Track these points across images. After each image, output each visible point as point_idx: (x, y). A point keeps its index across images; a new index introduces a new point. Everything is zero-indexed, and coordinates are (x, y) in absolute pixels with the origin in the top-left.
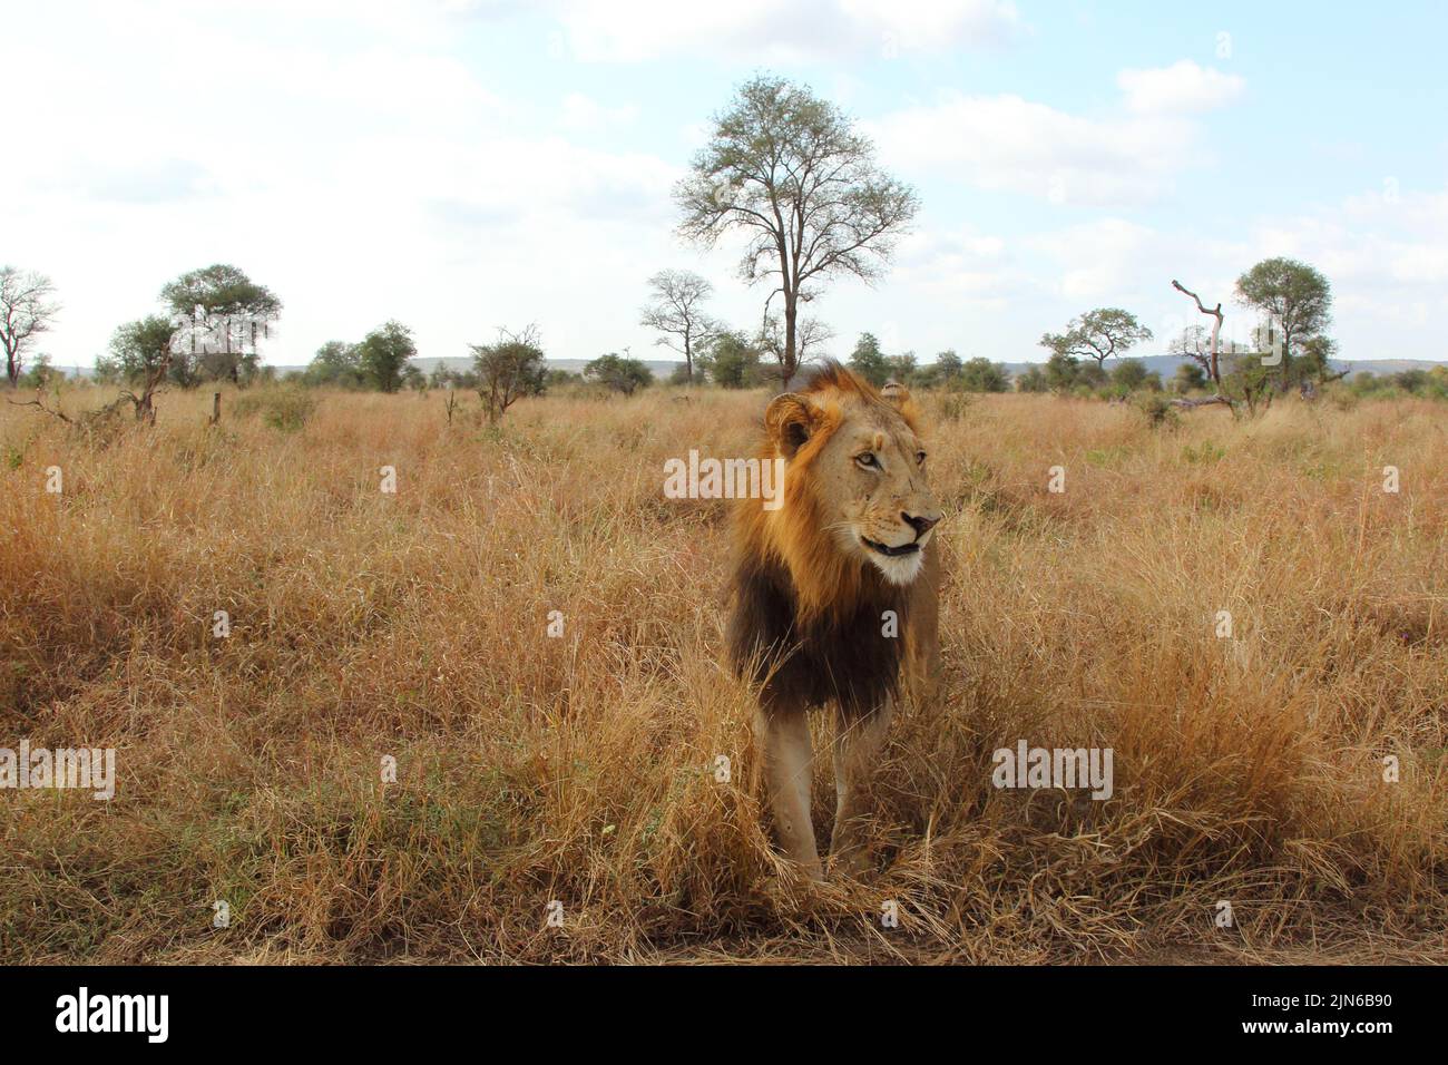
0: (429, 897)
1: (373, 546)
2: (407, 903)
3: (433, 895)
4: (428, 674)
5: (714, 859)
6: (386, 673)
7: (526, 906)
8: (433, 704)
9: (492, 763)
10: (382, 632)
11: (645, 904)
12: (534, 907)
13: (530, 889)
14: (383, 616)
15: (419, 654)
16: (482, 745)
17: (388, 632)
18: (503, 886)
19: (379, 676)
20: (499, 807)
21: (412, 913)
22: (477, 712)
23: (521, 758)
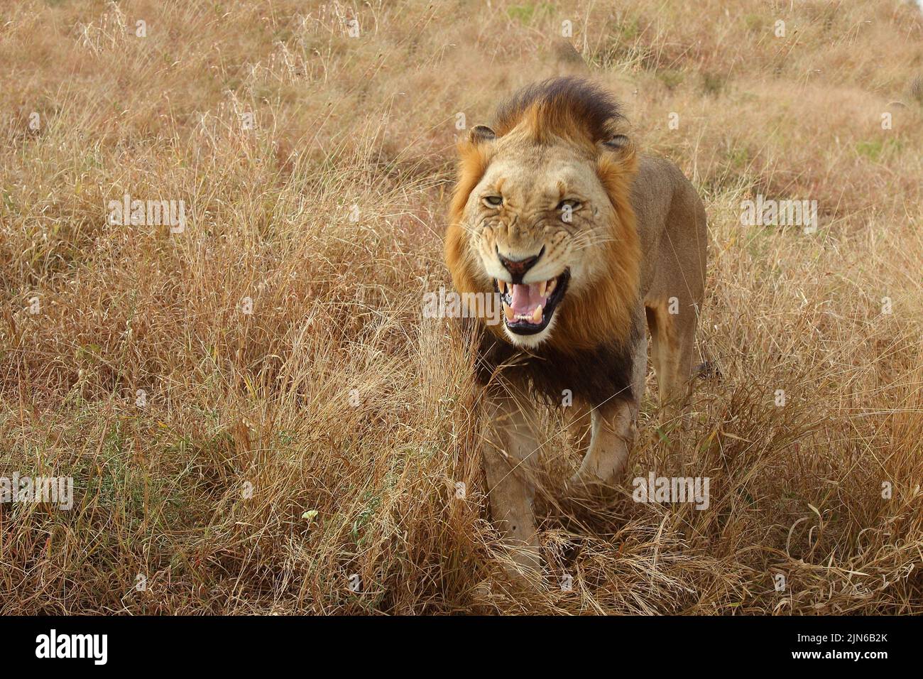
0: (96, 579)
1: (61, 178)
2: (69, 584)
3: (100, 577)
4: (114, 326)
5: (423, 556)
6: (66, 322)
7: (205, 596)
8: (117, 361)
9: (179, 432)
10: (64, 276)
11: (342, 603)
12: (214, 598)
13: (211, 576)
14: (68, 259)
15: (106, 303)
16: (170, 411)
17: (72, 276)
18: (182, 572)
19: (57, 325)
20: (183, 482)
21: (74, 597)
22: (167, 373)
23: (215, 429)
